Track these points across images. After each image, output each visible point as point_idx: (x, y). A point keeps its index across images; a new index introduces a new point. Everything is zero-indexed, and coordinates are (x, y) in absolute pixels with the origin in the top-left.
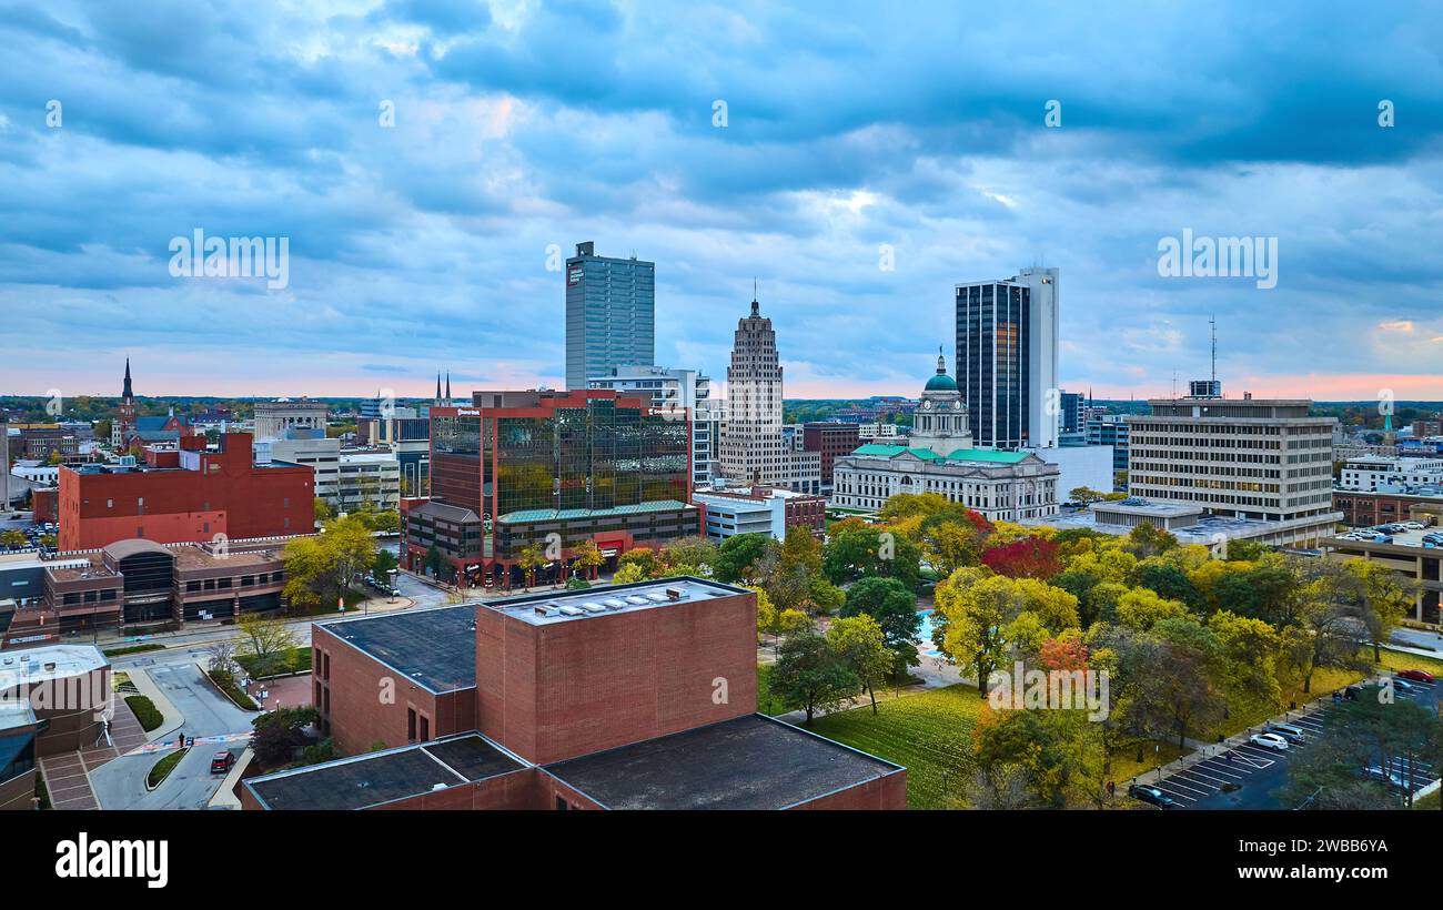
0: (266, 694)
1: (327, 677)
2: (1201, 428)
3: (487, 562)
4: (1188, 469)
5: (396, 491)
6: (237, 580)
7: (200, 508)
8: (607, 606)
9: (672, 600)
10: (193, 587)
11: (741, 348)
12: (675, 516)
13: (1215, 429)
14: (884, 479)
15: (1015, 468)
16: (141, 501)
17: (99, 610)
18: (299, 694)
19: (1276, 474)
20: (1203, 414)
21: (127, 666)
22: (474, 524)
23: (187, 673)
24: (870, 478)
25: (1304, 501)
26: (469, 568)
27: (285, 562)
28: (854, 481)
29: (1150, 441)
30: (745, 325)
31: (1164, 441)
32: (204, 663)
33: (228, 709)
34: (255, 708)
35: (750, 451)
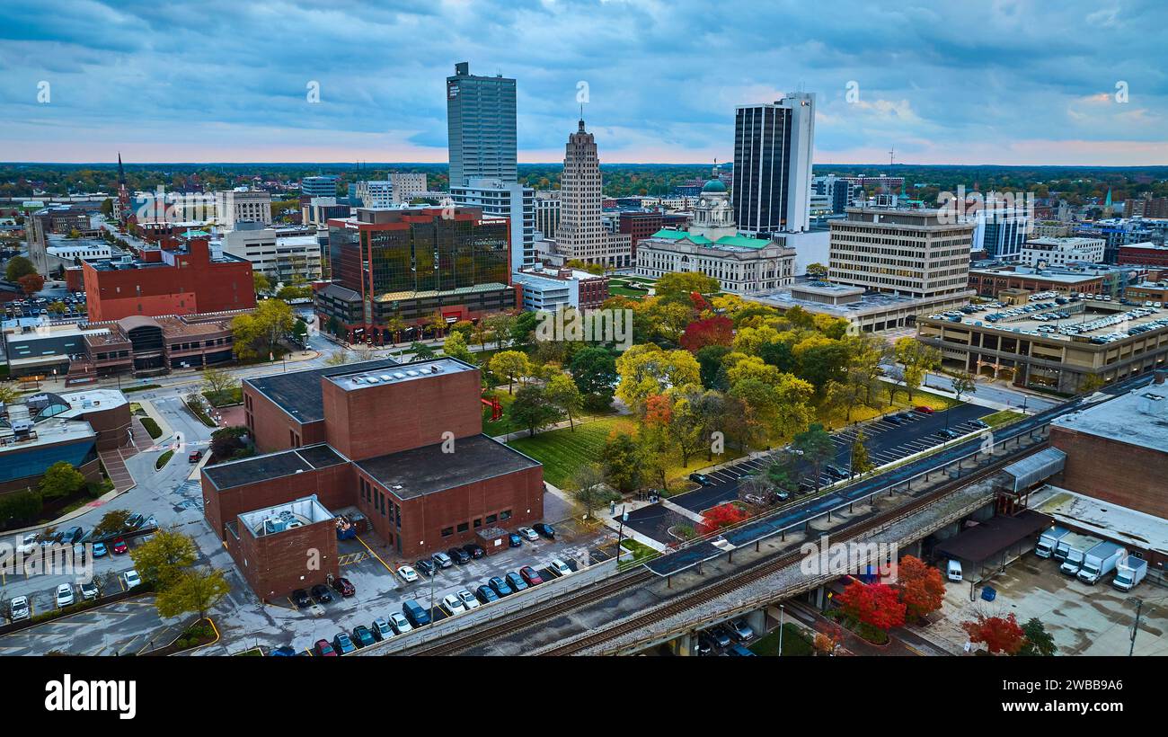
0: (220, 418)
1: (251, 410)
2: (877, 230)
3: (368, 327)
4: (866, 259)
5: (319, 266)
6: (203, 342)
7: (177, 291)
8: (395, 377)
9: (433, 372)
10: (175, 348)
12: (498, 294)
13: (886, 231)
14: (670, 257)
15: (760, 252)
16: (138, 287)
17: (119, 363)
18: (237, 419)
19: (921, 265)
20: (880, 221)
21: (140, 399)
22: (359, 302)
23: (175, 403)
24: (661, 256)
25: (943, 283)
26: (356, 331)
27: (233, 330)
28: (650, 258)
29: (844, 238)
30: (573, 139)
31: (852, 239)
32: (184, 396)
33: (199, 425)
34: (214, 426)
35: (576, 234)
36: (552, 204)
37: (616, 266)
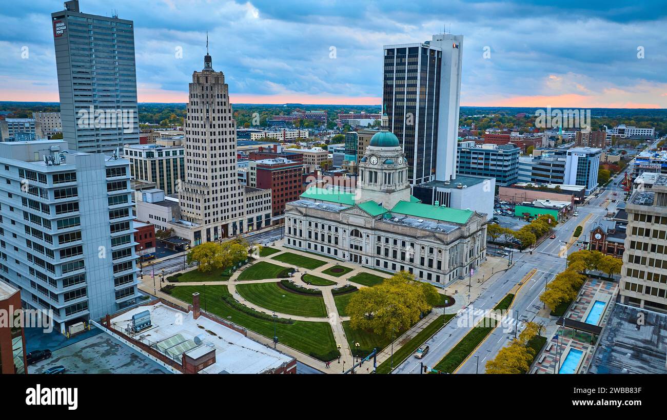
11: (196, 100)
14: (333, 229)
24: (320, 226)
28: (304, 227)
30: (198, 78)
35: (207, 197)
36: (175, 153)
37: (255, 228)
